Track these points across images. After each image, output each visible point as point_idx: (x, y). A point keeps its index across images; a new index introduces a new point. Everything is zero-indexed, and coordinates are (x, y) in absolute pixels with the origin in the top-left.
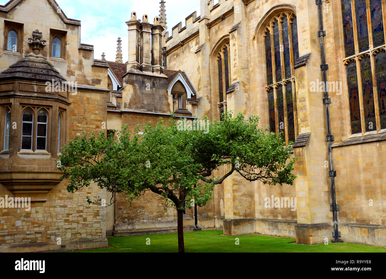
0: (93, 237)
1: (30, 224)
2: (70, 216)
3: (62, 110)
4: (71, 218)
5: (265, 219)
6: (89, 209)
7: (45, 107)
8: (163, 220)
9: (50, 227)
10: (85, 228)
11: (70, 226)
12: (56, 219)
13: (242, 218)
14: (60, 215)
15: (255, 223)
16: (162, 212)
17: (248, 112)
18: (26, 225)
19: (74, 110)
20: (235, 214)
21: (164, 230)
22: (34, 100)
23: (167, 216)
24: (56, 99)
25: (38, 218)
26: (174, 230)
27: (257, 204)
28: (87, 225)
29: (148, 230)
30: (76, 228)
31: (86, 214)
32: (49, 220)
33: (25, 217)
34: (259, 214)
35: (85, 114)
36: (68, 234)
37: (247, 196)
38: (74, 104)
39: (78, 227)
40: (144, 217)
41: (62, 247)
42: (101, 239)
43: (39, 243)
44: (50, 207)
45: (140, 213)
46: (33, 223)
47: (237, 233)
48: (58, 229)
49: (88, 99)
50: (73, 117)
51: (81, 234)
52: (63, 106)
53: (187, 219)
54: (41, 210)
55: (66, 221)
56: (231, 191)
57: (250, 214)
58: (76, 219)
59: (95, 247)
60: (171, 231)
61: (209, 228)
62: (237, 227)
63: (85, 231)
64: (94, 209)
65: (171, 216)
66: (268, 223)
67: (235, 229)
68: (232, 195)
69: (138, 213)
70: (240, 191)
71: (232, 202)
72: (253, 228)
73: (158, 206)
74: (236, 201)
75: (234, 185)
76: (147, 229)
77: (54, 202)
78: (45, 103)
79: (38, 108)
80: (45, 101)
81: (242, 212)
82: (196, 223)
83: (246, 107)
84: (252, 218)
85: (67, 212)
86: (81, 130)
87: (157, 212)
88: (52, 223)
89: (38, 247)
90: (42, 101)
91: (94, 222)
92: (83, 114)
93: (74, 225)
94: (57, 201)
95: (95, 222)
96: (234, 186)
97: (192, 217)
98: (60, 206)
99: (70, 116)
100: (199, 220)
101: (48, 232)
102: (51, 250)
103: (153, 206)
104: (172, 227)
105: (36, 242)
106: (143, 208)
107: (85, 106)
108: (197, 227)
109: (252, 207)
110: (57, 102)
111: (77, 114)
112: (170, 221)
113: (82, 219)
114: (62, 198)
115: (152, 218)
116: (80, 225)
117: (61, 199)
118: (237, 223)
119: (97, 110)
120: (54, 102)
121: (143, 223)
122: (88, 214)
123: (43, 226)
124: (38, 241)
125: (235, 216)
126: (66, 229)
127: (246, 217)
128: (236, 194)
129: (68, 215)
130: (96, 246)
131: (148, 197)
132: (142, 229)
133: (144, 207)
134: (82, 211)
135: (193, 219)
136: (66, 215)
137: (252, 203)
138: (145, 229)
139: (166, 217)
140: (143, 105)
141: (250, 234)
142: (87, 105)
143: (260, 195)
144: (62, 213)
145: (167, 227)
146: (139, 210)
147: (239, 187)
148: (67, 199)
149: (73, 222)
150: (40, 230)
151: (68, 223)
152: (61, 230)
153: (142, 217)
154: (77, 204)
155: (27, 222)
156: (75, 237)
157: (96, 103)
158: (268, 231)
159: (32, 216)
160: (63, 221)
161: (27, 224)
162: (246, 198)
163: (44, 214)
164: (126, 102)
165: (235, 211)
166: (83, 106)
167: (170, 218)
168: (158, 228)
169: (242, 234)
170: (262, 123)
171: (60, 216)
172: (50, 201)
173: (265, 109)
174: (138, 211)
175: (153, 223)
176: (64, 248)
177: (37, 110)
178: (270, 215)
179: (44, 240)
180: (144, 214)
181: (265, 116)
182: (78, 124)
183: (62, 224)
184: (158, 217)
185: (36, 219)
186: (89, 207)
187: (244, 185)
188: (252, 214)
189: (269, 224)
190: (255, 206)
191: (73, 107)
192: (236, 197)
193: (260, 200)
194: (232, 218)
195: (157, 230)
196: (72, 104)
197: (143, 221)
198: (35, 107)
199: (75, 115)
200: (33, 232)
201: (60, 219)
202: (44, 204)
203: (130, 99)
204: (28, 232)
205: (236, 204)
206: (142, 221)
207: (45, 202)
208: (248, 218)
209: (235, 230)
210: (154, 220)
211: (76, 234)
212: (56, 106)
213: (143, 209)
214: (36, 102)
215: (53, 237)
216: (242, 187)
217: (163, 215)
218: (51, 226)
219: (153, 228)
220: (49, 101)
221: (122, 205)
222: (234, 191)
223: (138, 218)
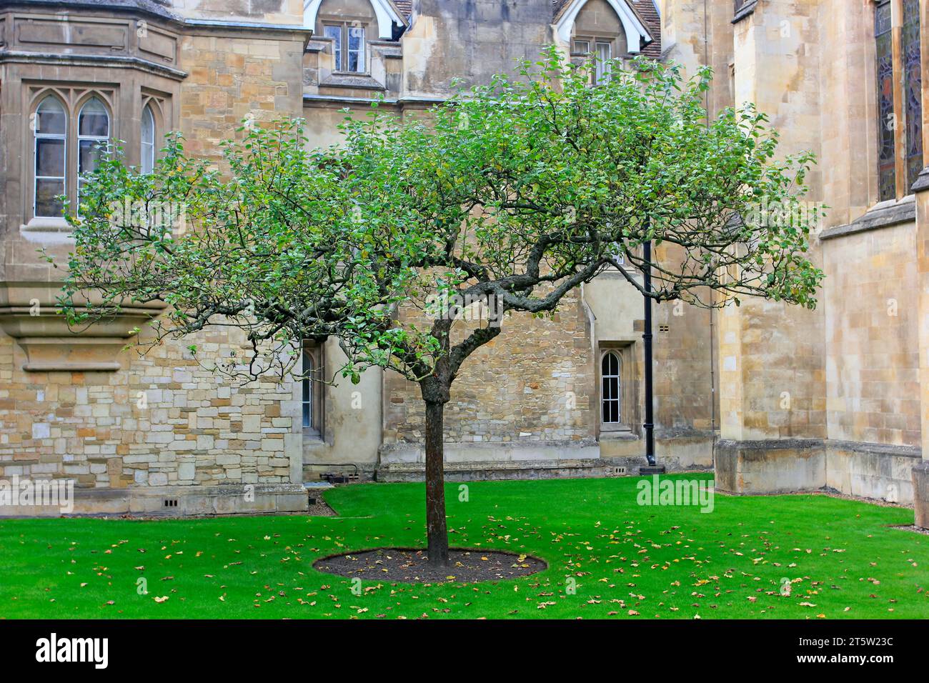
0: (263, 480)
1: (72, 433)
2: (190, 414)
3: (156, 98)
4: (192, 422)
5: (854, 444)
6: (248, 396)
7: (98, 90)
8: (537, 439)
9: (131, 446)
10: (238, 452)
11: (190, 445)
12: (147, 424)
13: (776, 437)
14: (160, 412)
15: (822, 457)
16: (534, 413)
17: (806, 82)
18: (62, 437)
19: (198, 95)
20: (748, 423)
21: (537, 470)
22: (65, 67)
23: (551, 425)
24: (130, 63)
25: (96, 418)
26: (570, 468)
27: (832, 392)
28: (243, 444)
29: (485, 467)
30: (209, 452)
31: (239, 410)
32: (129, 424)
33: (59, 413)
34: (836, 426)
35: (231, 106)
36: (184, 466)
37: (794, 365)
38: (199, 77)
39: (214, 448)
40: (475, 428)
41: (166, 504)
42: (287, 487)
43: (101, 489)
44: (131, 387)
45: (462, 416)
46: (82, 433)
47: (754, 488)
48: (156, 452)
49: (241, 60)
50: (195, 118)
51: (225, 470)
52: (160, 84)
53: (621, 438)
54: (103, 395)
55: (179, 429)
56: (738, 348)
57: (804, 427)
58: (207, 424)
59: (266, 510)
60: (561, 472)
61: (693, 466)
62: (756, 465)
63: (237, 460)
64: (265, 397)
65: (564, 425)
66: (862, 457)
67: (748, 471)
68: (740, 361)
69: (453, 414)
70: (770, 350)
71: (741, 385)
72: (814, 473)
73: (521, 394)
74: (755, 381)
75: (746, 328)
76: (481, 463)
77: (142, 374)
78: (95, 75)
79: (78, 92)
80: (95, 70)
81: (775, 420)
82: (650, 451)
83: (799, 63)
84: (811, 438)
85: (181, 402)
86: (219, 157)
87: (518, 413)
88: (138, 433)
89: (98, 501)
90: (89, 70)
91: (265, 436)
92: (225, 108)
93: (204, 443)
94: (150, 371)
95: (269, 436)
96: (749, 331)
97: (638, 432)
98: (161, 386)
99: (187, 114)
100: (659, 440)
101: (128, 460)
102: (136, 511)
103: (503, 395)
104: (566, 461)
105: (93, 486)
106: (472, 398)
107: (231, 82)
108: (652, 463)
109: (815, 401)
110: (134, 72)
111: (205, 108)
112: (562, 441)
113: (227, 423)
114: (164, 360)
115: (499, 432)
116: (222, 444)
117: (162, 363)
118: (755, 452)
119: (271, 93)
120: (123, 72)
121: (471, 444)
122: (246, 410)
123: (111, 442)
124: (98, 485)
125: (747, 431)
126: (178, 453)
127: (790, 435)
128: (754, 357)
129: (185, 411)
130: (271, 505)
131: (486, 367)
132: (466, 463)
133: (474, 397)
134: (226, 402)
135: (640, 438)
136: (178, 413)
137: (814, 392)
138: (476, 463)
139: (546, 430)
140: (470, 78)
141: (803, 490)
142: (240, 78)
143: (841, 364)
144: (165, 405)
145: (549, 458)
146: (457, 405)
147: (767, 335)
148: (181, 366)
149: (201, 432)
150: (104, 452)
151: (183, 437)
152: (163, 456)
153: (467, 428)
154: (213, 380)
155: (64, 427)
156: (207, 477)
157: (267, 72)
158: (862, 484)
159: (77, 411)
160: (170, 428)
161: (66, 434)
162: (790, 373)
163: (115, 408)
164: (412, 70)
165: (751, 414)
166: (227, 82)
167: (560, 431)
168: (520, 462)
169: (772, 488)
170: (850, 116)
171: (162, 415)
172: (129, 370)
173: (862, 67)
174: (456, 409)
175: (504, 445)
176: (173, 508)
177: (75, 99)
178: (869, 430)
179: (116, 483)
180: (475, 418)
181: (863, 91)
182: (210, 140)
183: (168, 437)
184: (520, 428)
185: (92, 421)
186: (250, 391)
187: (787, 328)
188: (816, 423)
189: (864, 462)
190: (825, 401)
191: (195, 85)
192: (756, 369)
193: (840, 380)
194: (740, 438)
195: (515, 466)
196: (191, 78)
197: (470, 438)
198: (69, 90)
199: (200, 111)
200: (84, 458)
201: (160, 422)
202: (112, 379)
203: (428, 62)
204: (68, 458)
205: (752, 392)
206: (466, 438)
207: (114, 371)
208: (799, 438)
209: (748, 477)
210: (508, 438)
211: (211, 468)
212: (133, 83)
213: (470, 402)
214: (71, 74)
215: (140, 476)
216: (776, 334)
217: (535, 422)
218: (135, 442)
219: (502, 462)
220: (109, 70)
221: (403, 389)
222: (746, 348)
223: (454, 430)
